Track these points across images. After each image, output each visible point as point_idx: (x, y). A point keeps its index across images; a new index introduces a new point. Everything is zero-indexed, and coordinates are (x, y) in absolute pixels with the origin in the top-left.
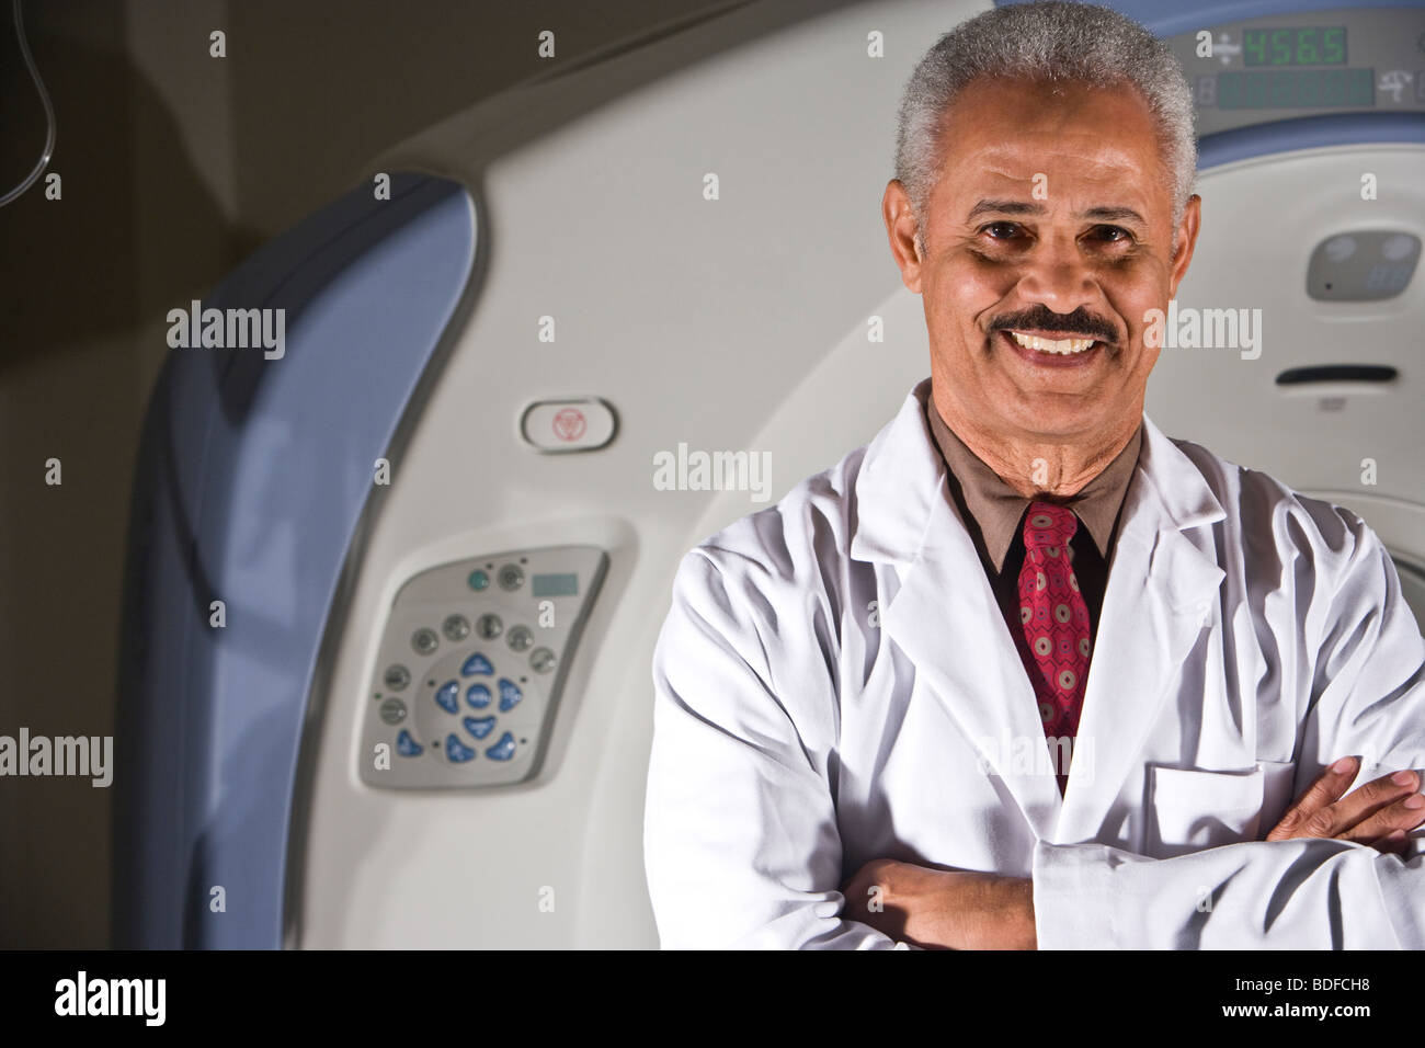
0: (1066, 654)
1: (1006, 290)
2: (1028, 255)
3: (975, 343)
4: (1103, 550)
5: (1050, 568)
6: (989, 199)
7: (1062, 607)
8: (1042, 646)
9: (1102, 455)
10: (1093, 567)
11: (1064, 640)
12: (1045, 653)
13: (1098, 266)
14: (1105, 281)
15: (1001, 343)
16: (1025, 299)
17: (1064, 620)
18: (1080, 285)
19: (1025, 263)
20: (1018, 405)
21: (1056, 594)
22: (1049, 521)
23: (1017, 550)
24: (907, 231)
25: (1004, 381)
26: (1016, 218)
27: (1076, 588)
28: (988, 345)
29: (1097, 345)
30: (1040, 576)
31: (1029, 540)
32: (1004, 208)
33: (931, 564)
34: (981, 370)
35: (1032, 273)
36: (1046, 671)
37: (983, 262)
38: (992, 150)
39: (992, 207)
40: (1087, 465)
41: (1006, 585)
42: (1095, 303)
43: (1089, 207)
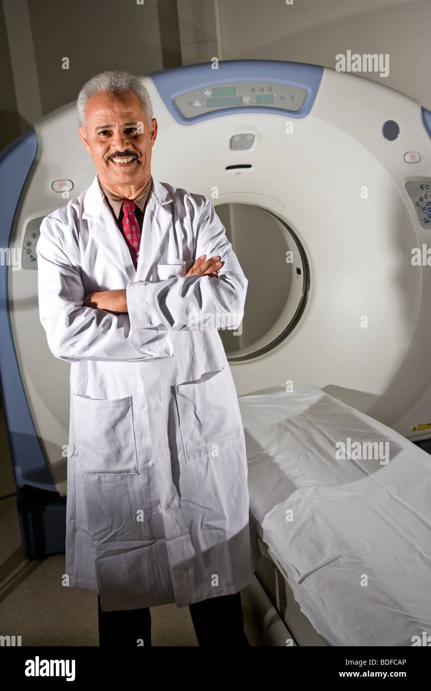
0: (135, 238)
1: (108, 149)
2: (111, 138)
3: (104, 164)
4: (142, 211)
5: (129, 217)
6: (99, 125)
7: (133, 227)
8: (129, 237)
9: (141, 187)
10: (139, 215)
11: (134, 235)
12: (130, 238)
13: (129, 138)
14: (132, 142)
15: (110, 162)
16: (113, 150)
17: (134, 230)
18: (125, 144)
19: (111, 140)
20: (117, 177)
21: (132, 223)
22: (128, 205)
23: (122, 213)
24: (85, 138)
25: (113, 172)
26: (106, 129)
27: (137, 222)
28: (107, 163)
29: (134, 159)
30: (127, 219)
31: (124, 210)
32: (103, 127)
33: (102, 219)
34: (107, 171)
35: (113, 143)
36: (131, 243)
37: (102, 142)
38: (98, 113)
39: (100, 127)
40: (137, 190)
41: (119, 223)
42: (130, 148)
43: (124, 123)
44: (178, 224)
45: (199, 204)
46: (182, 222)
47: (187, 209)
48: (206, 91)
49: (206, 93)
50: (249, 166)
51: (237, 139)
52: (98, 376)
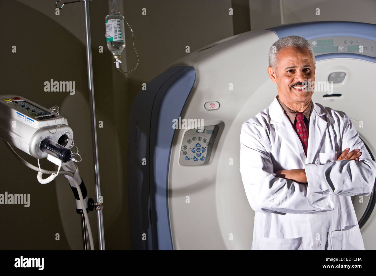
0: (305, 136)
1: (293, 80)
2: (295, 74)
3: (288, 89)
4: (308, 119)
5: (301, 123)
6: (288, 66)
7: (304, 129)
8: (301, 135)
9: (307, 104)
10: (306, 122)
11: (305, 134)
12: (302, 136)
13: (306, 75)
14: (307, 77)
15: (292, 89)
16: (296, 81)
17: (304, 131)
19: (295, 75)
20: (296, 97)
21: (303, 127)
22: (300, 116)
23: (296, 121)
24: (272, 74)
25: (294, 94)
26: (293, 69)
27: (305, 126)
28: (290, 89)
30: (300, 124)
31: (297, 119)
32: (291, 68)
33: (284, 124)
34: (290, 94)
35: (296, 77)
36: (302, 139)
37: (289, 76)
38: (287, 59)
39: (289, 68)
40: (305, 106)
41: (294, 126)
43: (303, 65)
44: (330, 127)
45: (342, 117)
46: (333, 127)
47: (335, 119)
48: (313, 42)
49: (313, 43)
50: (339, 95)
51: (334, 75)
52: (279, 224)
